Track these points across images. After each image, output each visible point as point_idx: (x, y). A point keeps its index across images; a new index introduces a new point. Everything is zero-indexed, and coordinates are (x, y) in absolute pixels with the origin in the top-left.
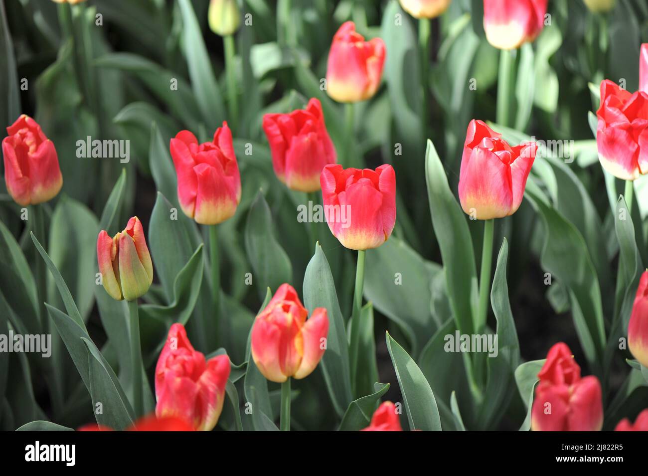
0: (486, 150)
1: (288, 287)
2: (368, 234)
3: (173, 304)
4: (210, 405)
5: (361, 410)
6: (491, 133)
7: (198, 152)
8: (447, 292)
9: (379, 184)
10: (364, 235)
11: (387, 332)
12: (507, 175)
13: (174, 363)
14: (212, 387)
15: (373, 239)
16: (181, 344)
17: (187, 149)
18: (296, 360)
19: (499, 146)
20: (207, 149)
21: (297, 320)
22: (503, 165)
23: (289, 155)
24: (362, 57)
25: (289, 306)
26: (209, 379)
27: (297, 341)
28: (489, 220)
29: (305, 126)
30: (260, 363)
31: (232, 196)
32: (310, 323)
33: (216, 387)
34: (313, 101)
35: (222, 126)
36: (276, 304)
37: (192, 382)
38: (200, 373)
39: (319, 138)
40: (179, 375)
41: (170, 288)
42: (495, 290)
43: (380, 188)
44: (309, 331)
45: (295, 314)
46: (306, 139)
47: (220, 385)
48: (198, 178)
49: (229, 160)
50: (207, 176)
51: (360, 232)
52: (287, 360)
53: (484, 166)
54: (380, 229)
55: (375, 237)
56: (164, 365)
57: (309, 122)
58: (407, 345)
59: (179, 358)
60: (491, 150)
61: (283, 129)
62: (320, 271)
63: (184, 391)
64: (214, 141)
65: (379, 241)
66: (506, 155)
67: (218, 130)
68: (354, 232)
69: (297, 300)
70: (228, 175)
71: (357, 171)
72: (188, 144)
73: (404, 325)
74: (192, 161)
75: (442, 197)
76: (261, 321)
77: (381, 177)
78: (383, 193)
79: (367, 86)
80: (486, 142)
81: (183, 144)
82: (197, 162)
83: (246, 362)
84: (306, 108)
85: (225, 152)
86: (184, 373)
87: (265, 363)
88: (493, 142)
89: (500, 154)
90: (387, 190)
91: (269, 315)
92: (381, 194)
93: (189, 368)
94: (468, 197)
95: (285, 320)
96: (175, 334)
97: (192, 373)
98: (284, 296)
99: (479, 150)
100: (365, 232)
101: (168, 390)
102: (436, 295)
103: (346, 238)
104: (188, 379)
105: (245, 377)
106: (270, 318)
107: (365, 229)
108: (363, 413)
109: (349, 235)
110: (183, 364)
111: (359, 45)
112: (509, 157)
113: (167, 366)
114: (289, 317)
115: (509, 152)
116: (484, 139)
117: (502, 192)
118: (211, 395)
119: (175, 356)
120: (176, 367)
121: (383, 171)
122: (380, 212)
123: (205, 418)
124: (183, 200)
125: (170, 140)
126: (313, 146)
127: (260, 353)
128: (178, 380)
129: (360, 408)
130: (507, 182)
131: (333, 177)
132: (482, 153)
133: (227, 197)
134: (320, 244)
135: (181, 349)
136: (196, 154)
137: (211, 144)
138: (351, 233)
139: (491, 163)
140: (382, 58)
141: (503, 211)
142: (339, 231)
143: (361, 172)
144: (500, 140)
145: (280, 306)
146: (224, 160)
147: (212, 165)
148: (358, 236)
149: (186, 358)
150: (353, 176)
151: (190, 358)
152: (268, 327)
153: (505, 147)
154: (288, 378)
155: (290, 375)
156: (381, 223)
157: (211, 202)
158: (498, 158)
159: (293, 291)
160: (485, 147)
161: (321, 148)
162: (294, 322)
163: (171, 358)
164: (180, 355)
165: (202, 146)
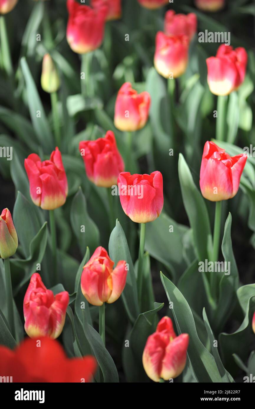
0: (216, 160)
1: (102, 248)
2: (147, 213)
3: (30, 258)
4: (58, 322)
5: (146, 318)
6: (219, 149)
7: (42, 166)
8: (193, 243)
9: (153, 183)
10: (145, 214)
11: (161, 271)
12: (229, 175)
13: (35, 298)
14: (58, 311)
15: (151, 216)
16: (38, 286)
17: (35, 165)
18: (108, 292)
19: (224, 157)
20: (47, 164)
21: (108, 268)
22: (226, 168)
23: (96, 166)
24: (136, 103)
25: (103, 260)
26: (57, 306)
27: (109, 281)
28: (219, 202)
29: (105, 148)
30: (86, 294)
31: (63, 193)
32: (116, 270)
33: (61, 311)
34: (109, 132)
35: (55, 150)
36: (95, 259)
37: (47, 308)
38: (51, 303)
39: (114, 155)
40: (39, 305)
41: (27, 248)
42: (224, 243)
43: (154, 186)
44: (116, 274)
45: (106, 265)
46: (106, 156)
47: (64, 309)
48: (43, 183)
49: (60, 171)
50: (48, 181)
51: (143, 212)
52: (103, 292)
53: (216, 169)
54: (155, 210)
55: (152, 215)
56: (29, 298)
57: (107, 146)
58: (169, 275)
59: (38, 294)
60: (219, 159)
61: (92, 150)
62: (119, 236)
63: (42, 314)
64: (50, 159)
65: (154, 218)
66: (229, 162)
67: (53, 153)
68: (139, 212)
69: (107, 255)
70: (60, 179)
71: (139, 175)
72: (35, 162)
73: (167, 264)
74: (38, 172)
75: (189, 188)
76: (87, 270)
77: (154, 179)
78: (155, 188)
79: (139, 121)
80: (216, 155)
81: (32, 162)
82: (42, 172)
83: (75, 292)
84: (105, 137)
85: (58, 166)
86: (41, 304)
87: (90, 295)
88: (220, 155)
89: (224, 162)
90: (158, 186)
91: (91, 265)
92: (155, 190)
93: (45, 300)
94: (206, 189)
95: (101, 268)
96: (35, 279)
97: (46, 303)
98: (99, 254)
99: (212, 160)
100: (145, 212)
101: (32, 313)
102: (186, 246)
103: (134, 216)
104: (44, 307)
105: (76, 301)
106: (92, 267)
107: (145, 211)
108: (148, 321)
109: (136, 214)
110: (41, 297)
111: (134, 96)
112: (230, 164)
113: (31, 299)
114: (103, 266)
115: (230, 160)
116: (215, 153)
117: (227, 184)
118: (58, 316)
119: (35, 293)
120: (37, 300)
121: (155, 175)
122: (154, 200)
123: (55, 330)
124: (33, 196)
125: (24, 160)
126: (110, 160)
127: (86, 289)
128: (38, 308)
129: (145, 317)
130: (229, 178)
131: (125, 180)
132: (214, 161)
133: (61, 193)
134: (118, 220)
135: (39, 289)
136: (41, 168)
137: (49, 161)
138: (137, 213)
139: (220, 168)
140: (148, 104)
141: (227, 196)
142: (130, 212)
143: (142, 176)
144: (224, 153)
145: (97, 260)
146: (57, 171)
147: (50, 174)
148: (142, 215)
149: (42, 294)
150: (137, 179)
151: (45, 293)
152: (91, 273)
153: (227, 157)
154: (103, 303)
155: (105, 301)
156: (155, 207)
157: (51, 197)
158: (223, 165)
159: (104, 250)
160: (216, 158)
161: (115, 161)
162: (106, 269)
163: (33, 294)
164: (38, 292)
165: (44, 163)
